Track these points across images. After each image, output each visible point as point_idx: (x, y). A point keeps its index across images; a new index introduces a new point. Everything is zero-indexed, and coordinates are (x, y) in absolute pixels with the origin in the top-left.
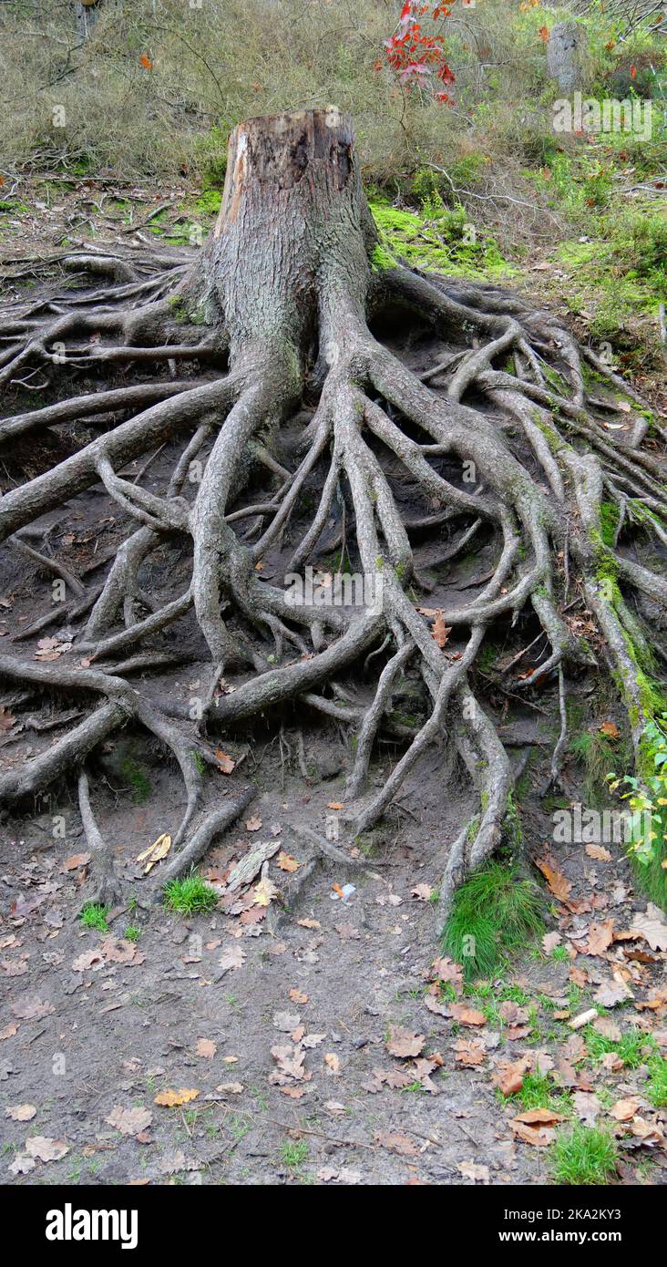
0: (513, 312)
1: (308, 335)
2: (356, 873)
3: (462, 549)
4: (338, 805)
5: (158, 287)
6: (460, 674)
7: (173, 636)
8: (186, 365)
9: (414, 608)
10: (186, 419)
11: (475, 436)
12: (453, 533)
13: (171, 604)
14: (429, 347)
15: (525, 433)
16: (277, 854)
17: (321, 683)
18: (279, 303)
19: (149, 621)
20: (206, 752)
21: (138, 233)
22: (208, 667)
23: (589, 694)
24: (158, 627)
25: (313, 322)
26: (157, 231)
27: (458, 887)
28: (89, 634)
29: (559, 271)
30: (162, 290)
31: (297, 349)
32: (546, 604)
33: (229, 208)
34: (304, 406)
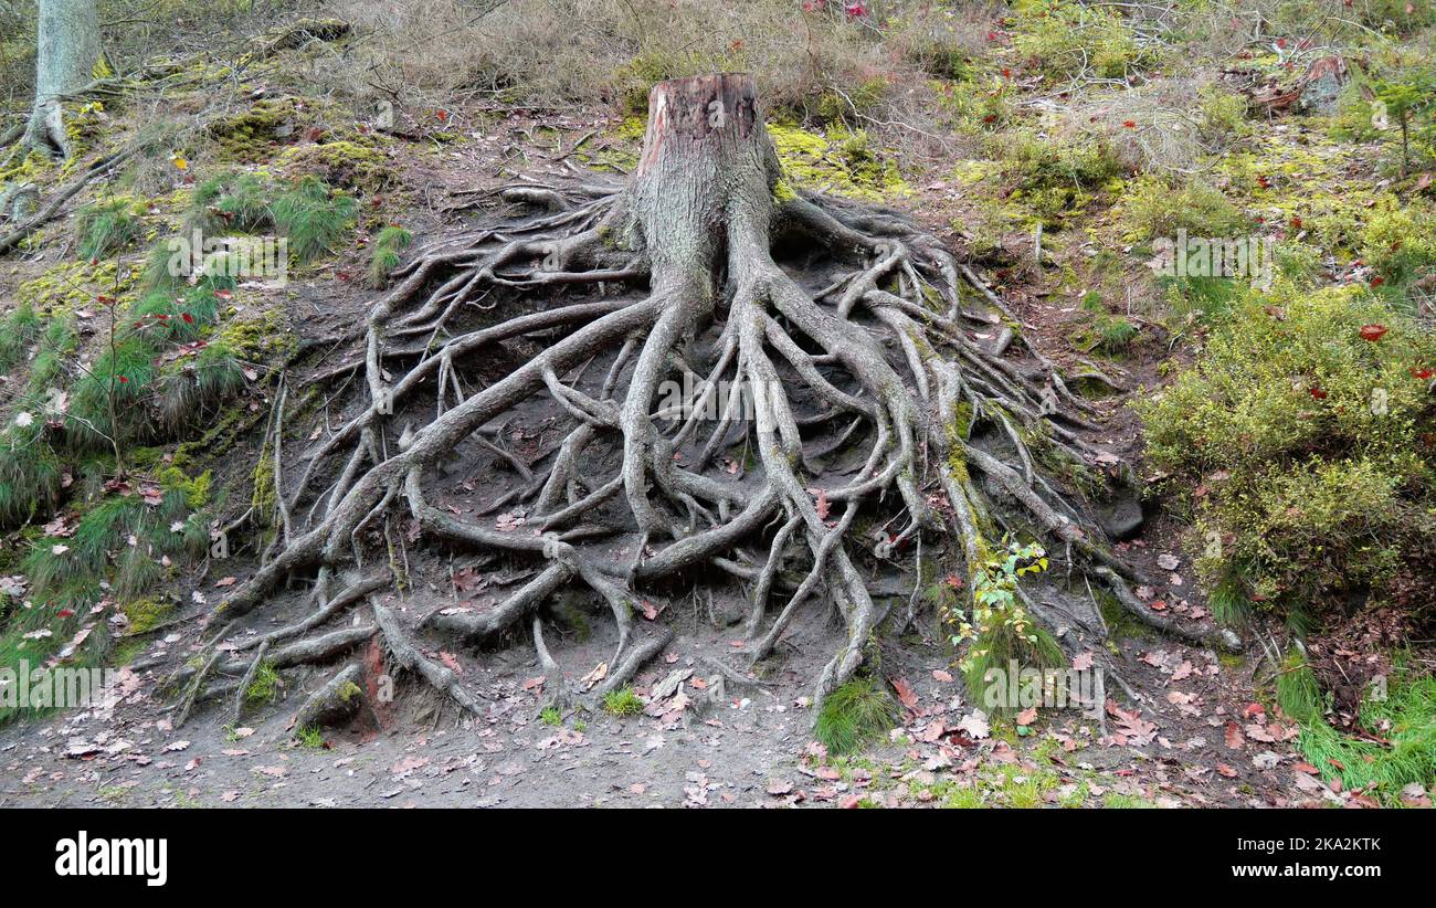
0: (901, 235)
1: (718, 260)
2: (752, 690)
3: (845, 441)
4: (739, 643)
5: (587, 216)
6: (836, 538)
7: (607, 512)
8: (614, 286)
9: (801, 488)
10: (616, 334)
11: (856, 347)
12: (838, 428)
13: (606, 486)
14: (825, 267)
15: (901, 345)
16: (690, 677)
17: (726, 548)
18: (693, 234)
19: (588, 499)
20: (634, 601)
21: (566, 161)
22: (635, 537)
23: (941, 556)
24: (596, 504)
25: (723, 249)
26: (583, 159)
27: (828, 694)
28: (539, 510)
29: (952, 191)
30: (591, 219)
31: (709, 273)
32: (908, 483)
33: (650, 153)
34: (716, 321)
